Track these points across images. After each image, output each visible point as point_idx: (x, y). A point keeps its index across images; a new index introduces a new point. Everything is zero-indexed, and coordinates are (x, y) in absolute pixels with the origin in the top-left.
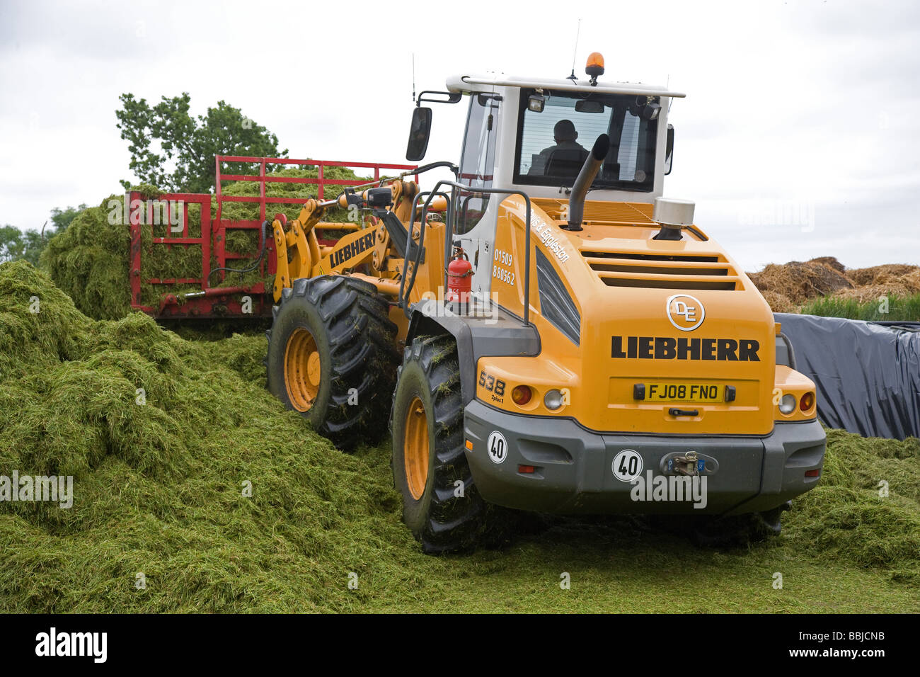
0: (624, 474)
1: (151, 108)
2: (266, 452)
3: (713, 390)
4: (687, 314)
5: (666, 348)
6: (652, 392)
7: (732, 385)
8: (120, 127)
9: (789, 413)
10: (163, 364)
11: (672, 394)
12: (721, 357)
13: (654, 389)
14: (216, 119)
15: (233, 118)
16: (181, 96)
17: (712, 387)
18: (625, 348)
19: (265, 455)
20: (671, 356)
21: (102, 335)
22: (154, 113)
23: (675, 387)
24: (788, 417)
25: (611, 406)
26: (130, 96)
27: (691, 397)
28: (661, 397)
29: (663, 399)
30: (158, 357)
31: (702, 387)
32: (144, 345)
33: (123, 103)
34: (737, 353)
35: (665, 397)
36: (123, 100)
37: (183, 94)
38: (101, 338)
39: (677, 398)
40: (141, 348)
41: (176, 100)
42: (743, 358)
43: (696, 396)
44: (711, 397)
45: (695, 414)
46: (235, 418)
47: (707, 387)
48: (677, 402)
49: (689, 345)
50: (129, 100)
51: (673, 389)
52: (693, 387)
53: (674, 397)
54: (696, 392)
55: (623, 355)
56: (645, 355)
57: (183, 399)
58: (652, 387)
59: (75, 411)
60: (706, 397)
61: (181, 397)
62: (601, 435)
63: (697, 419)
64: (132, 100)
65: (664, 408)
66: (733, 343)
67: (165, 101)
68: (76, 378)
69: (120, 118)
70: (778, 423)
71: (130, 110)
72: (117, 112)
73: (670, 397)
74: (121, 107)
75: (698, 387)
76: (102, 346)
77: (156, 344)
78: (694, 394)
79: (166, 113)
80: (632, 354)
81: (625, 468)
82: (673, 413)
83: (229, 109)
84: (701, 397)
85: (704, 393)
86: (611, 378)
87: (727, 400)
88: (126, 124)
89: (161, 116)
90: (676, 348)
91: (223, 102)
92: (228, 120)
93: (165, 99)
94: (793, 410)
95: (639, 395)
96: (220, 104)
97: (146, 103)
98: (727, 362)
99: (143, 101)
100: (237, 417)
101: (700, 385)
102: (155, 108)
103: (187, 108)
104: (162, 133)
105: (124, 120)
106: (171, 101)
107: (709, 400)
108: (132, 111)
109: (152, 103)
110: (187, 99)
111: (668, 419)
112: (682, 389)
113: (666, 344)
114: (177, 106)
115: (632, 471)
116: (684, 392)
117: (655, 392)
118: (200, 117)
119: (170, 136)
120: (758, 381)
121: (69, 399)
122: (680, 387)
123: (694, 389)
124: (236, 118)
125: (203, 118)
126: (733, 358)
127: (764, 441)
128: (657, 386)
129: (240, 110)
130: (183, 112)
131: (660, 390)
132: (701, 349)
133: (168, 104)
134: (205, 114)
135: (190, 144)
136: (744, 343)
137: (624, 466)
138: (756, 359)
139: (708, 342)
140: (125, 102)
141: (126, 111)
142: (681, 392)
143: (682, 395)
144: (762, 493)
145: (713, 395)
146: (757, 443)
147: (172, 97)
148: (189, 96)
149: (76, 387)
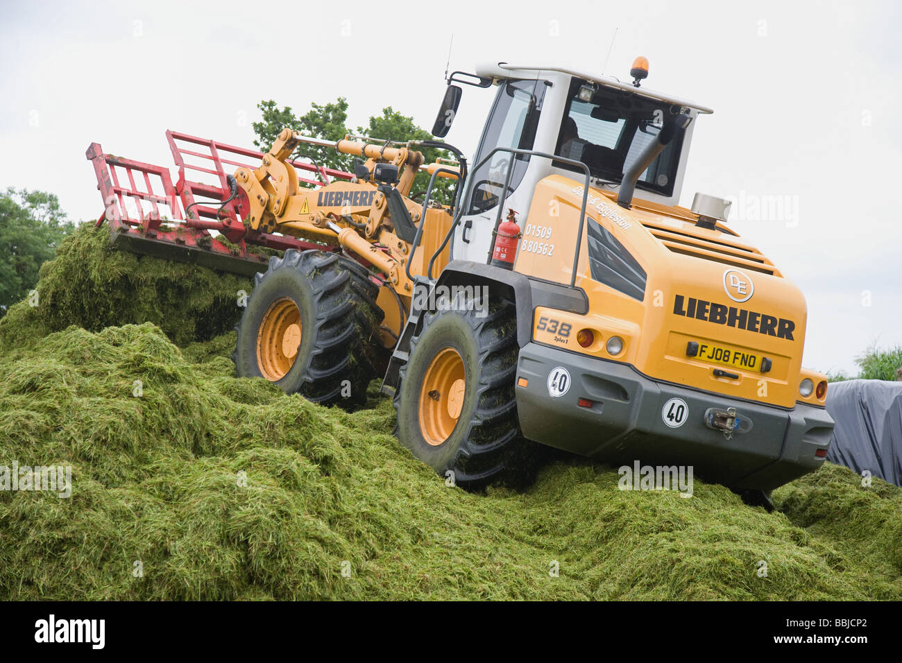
0: (671, 420)
1: (298, 119)
2: (450, 578)
3: (753, 359)
4: (740, 287)
5: (719, 314)
6: (702, 351)
7: (769, 358)
8: (258, 145)
9: (807, 396)
10: (326, 464)
11: (718, 357)
12: (763, 331)
13: (704, 349)
14: (381, 131)
15: (402, 129)
16: (335, 103)
17: (752, 356)
18: (685, 308)
19: (449, 583)
20: (722, 321)
21: (245, 426)
22: (301, 126)
23: (721, 350)
24: (806, 400)
25: (667, 357)
26: (271, 104)
27: (734, 362)
28: (709, 357)
29: (710, 360)
30: (317, 456)
31: (743, 355)
32: (301, 439)
33: (263, 113)
34: (776, 329)
35: (712, 358)
36: (263, 109)
37: (339, 100)
38: (243, 429)
39: (721, 361)
40: (295, 443)
41: (329, 108)
42: (781, 335)
43: (738, 362)
44: (750, 366)
45: (735, 377)
46: (413, 534)
47: (748, 356)
48: (721, 364)
49: (738, 315)
50: (270, 109)
51: (719, 352)
52: (736, 353)
53: (719, 359)
54: (737, 358)
55: (682, 313)
56: (701, 316)
57: (350, 511)
58: (703, 346)
59: (214, 527)
60: (745, 365)
61: (347, 508)
62: (656, 382)
63: (736, 383)
64: (274, 108)
65: (710, 368)
66: (773, 319)
67: (316, 110)
68: (218, 483)
69: (259, 132)
70: (799, 402)
71: (271, 122)
72: (255, 125)
73: (716, 359)
74: (260, 119)
75: (740, 354)
76: (245, 441)
77: (315, 438)
78: (736, 360)
79: (316, 124)
80: (690, 314)
81: (673, 414)
82: (717, 374)
83: (398, 118)
84: (741, 364)
85: (745, 360)
86: (671, 332)
87: (763, 370)
88: (266, 140)
89: (310, 129)
90: (727, 316)
91: (390, 109)
92: (397, 132)
93: (316, 107)
94: (810, 393)
95: (692, 351)
96: (386, 112)
97: (292, 112)
98: (767, 336)
99: (287, 111)
100: (417, 532)
101: (742, 353)
102: (303, 119)
103: (343, 117)
104: (311, 151)
105: (263, 135)
106: (324, 109)
107: (747, 367)
108: (274, 123)
109: (299, 113)
110: (343, 106)
111: (712, 378)
112: (727, 354)
113: (719, 310)
114: (331, 115)
115: (678, 419)
116: (728, 356)
117: (704, 351)
118: (360, 129)
119: (321, 154)
120: (790, 358)
121: (207, 510)
122: (726, 351)
123: (737, 356)
124: (406, 130)
125: (364, 131)
126: (772, 333)
127: (789, 413)
128: (707, 347)
129: (411, 119)
130: (338, 123)
131: (709, 351)
132: (746, 320)
133: (319, 113)
134: (367, 125)
135: (346, 165)
136: (783, 322)
137: (672, 412)
138: (790, 337)
139: (754, 315)
140: (265, 112)
141: (265, 123)
142: (725, 357)
143: (726, 358)
144: (781, 458)
145: (752, 364)
146: (784, 414)
147: (324, 104)
148: (345, 102)
149: (216, 495)
